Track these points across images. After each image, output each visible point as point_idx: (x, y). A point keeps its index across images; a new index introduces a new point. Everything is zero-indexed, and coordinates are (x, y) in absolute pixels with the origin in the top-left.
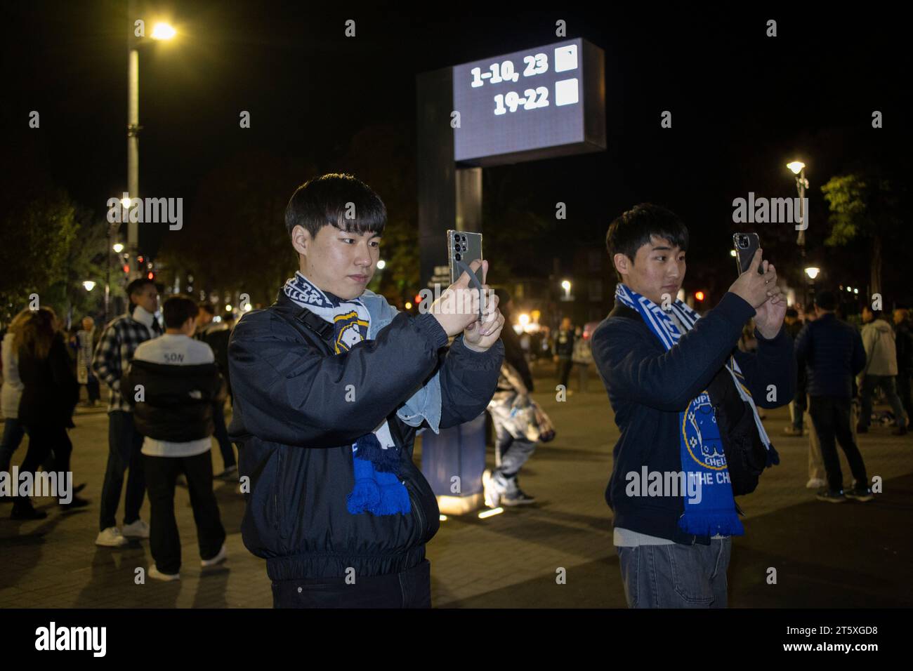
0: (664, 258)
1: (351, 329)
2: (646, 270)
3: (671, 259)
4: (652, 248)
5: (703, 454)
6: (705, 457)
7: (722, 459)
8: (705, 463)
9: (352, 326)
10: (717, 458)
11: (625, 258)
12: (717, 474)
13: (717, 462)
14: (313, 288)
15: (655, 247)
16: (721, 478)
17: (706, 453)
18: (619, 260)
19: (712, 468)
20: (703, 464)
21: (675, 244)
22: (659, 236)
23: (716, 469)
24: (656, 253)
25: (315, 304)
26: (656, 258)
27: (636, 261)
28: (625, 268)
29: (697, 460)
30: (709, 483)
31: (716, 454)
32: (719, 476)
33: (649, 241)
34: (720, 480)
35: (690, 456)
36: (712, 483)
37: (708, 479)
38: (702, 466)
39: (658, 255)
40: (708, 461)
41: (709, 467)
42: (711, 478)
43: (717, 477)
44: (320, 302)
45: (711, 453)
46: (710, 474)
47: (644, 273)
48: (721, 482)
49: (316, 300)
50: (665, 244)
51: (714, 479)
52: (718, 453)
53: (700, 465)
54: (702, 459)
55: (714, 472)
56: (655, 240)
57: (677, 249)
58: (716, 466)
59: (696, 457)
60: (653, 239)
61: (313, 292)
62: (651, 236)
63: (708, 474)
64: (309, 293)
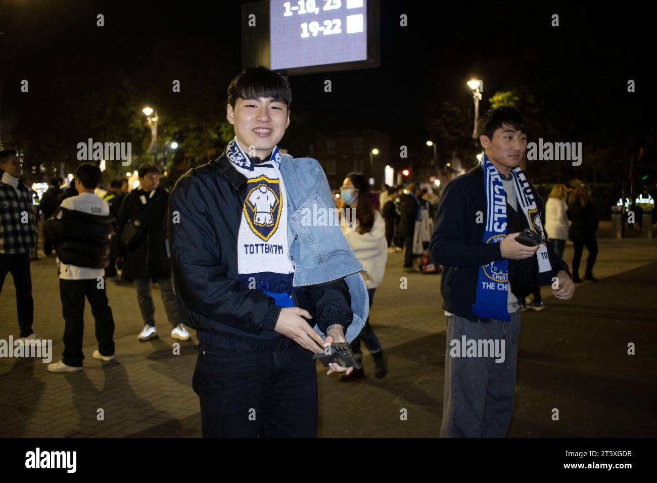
0: (510, 138)
1: (258, 190)
2: (499, 145)
3: (516, 137)
4: (502, 131)
5: (492, 271)
6: (492, 273)
7: (504, 276)
8: (492, 277)
9: (259, 188)
10: (501, 275)
11: (487, 138)
12: (498, 285)
13: (501, 278)
14: (240, 152)
15: (505, 130)
16: (501, 287)
17: (494, 271)
18: (483, 139)
19: (496, 280)
20: (490, 277)
21: (518, 129)
22: (508, 124)
23: (498, 281)
24: (506, 134)
25: (238, 164)
26: (505, 138)
27: (493, 140)
28: (486, 145)
29: (487, 275)
30: (492, 289)
31: (501, 273)
32: (500, 286)
33: (501, 126)
34: (500, 288)
35: (484, 272)
36: (494, 289)
37: (492, 286)
38: (490, 279)
39: (506, 136)
40: (495, 276)
41: (495, 280)
42: (494, 286)
43: (498, 286)
44: (241, 164)
45: (498, 272)
46: (494, 284)
47: (498, 147)
48: (501, 289)
49: (239, 161)
50: (511, 128)
51: (496, 287)
52: (502, 272)
53: (488, 278)
54: (491, 274)
55: (497, 283)
56: (505, 126)
57: (519, 132)
58: (499, 280)
59: (487, 273)
60: (504, 126)
61: (240, 154)
62: (503, 124)
63: (492, 284)
64: (237, 155)
